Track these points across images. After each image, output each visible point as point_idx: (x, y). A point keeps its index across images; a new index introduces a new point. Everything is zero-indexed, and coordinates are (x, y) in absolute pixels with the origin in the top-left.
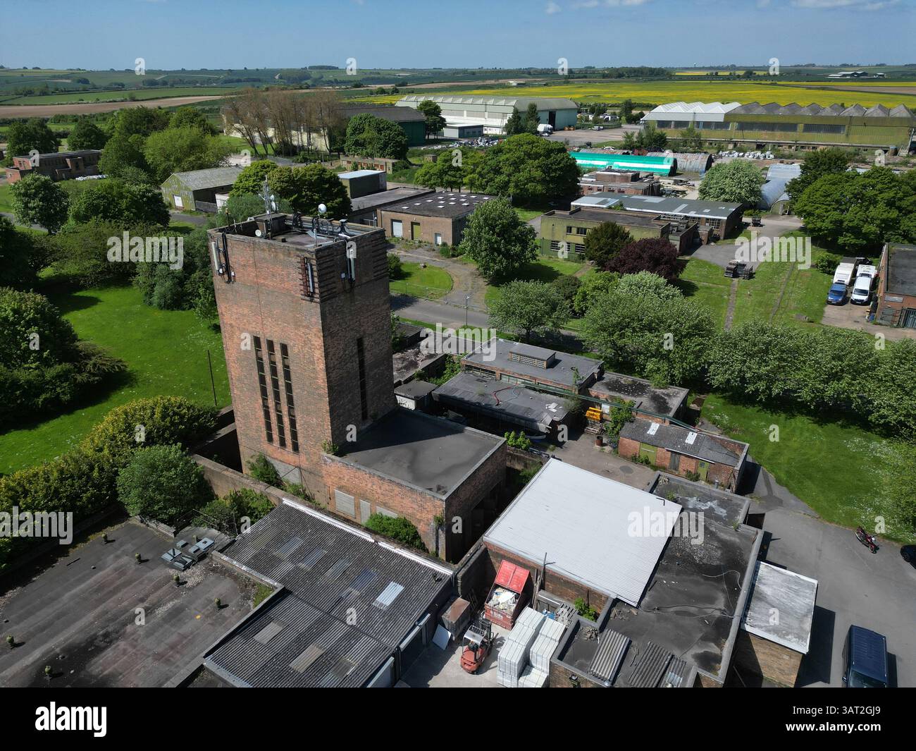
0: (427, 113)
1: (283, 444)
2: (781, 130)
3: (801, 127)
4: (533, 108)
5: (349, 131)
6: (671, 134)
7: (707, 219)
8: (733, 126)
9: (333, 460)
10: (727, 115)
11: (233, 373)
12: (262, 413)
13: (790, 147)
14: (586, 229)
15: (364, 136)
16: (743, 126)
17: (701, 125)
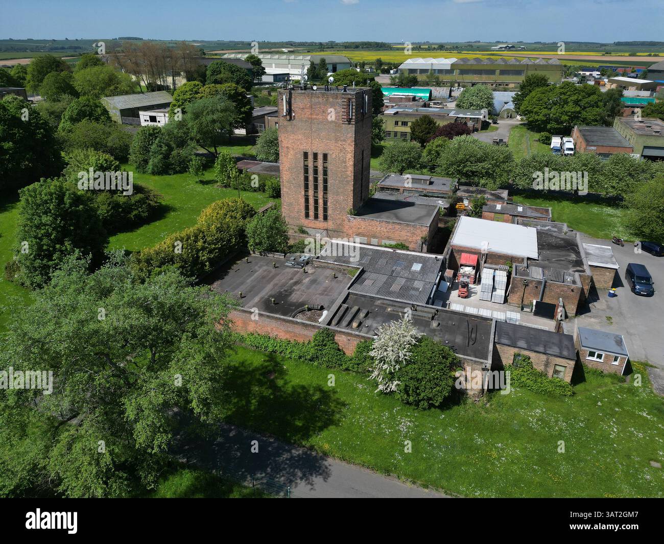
0: (253, 63)
1: (316, 217)
2: (486, 74)
3: (498, 72)
4: (323, 61)
5: (208, 73)
6: (421, 78)
7: (471, 118)
8: (456, 72)
9: (354, 218)
10: (452, 65)
11: (284, 178)
12: (303, 201)
14: (407, 122)
15: (222, 75)
16: (463, 72)
17: (437, 71)
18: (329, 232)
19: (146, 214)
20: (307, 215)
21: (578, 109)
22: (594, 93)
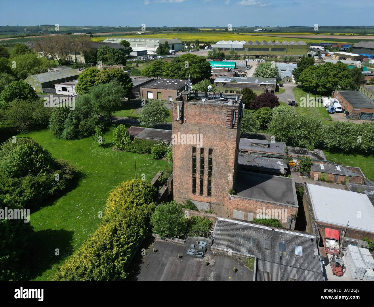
0: (125, 45)
1: (201, 193)
2: (264, 51)
3: (270, 49)
4: (167, 43)
5: (98, 53)
6: (227, 53)
7: (269, 85)
8: (246, 50)
9: (234, 197)
10: (244, 45)
11: (176, 165)
12: (191, 181)
13: (267, 57)
14: (233, 91)
15: (107, 55)
16: (250, 49)
17: (235, 49)
18: (212, 205)
19: (64, 187)
20: (194, 191)
21: (337, 79)
22: (345, 69)
